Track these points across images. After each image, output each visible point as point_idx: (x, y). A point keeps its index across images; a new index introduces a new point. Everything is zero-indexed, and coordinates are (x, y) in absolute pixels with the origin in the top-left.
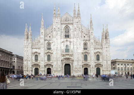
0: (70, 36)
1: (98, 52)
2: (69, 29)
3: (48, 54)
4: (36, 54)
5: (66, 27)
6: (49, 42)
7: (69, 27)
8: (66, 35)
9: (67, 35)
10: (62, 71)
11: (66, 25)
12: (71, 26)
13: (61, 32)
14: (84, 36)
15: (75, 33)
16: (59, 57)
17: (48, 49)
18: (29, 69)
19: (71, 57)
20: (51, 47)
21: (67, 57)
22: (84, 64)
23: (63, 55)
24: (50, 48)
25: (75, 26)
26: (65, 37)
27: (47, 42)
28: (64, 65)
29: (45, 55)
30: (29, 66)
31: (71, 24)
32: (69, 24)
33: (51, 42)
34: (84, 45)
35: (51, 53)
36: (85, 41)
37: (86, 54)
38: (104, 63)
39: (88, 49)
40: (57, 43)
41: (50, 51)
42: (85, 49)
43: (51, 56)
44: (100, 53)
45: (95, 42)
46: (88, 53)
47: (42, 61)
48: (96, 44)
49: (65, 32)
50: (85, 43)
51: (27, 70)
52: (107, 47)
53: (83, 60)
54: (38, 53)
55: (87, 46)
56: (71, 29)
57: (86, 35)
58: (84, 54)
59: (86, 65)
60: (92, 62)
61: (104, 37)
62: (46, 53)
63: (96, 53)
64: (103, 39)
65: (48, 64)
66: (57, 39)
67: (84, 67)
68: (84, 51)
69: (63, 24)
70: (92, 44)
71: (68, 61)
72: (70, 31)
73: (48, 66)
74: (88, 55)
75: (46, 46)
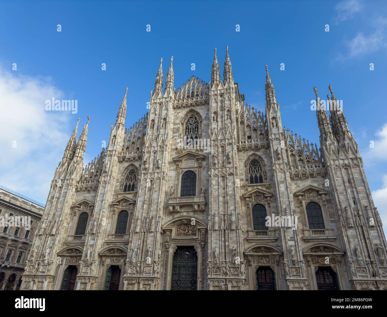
1: (310, 190)
2: (198, 118)
3: (121, 208)
4: (83, 209)
5: (189, 116)
6: (132, 165)
7: (198, 113)
8: (189, 137)
9: (192, 137)
11: (187, 110)
12: (202, 111)
13: (174, 131)
14: (249, 134)
15: (214, 125)
17: (125, 190)
20: (136, 183)
21: (185, 214)
22: (253, 245)
23: (171, 208)
24: (134, 185)
25: (215, 105)
27: (126, 164)
28: (171, 251)
29: (111, 213)
30: (45, 257)
31: (204, 105)
32: (198, 105)
33: (137, 164)
34: (248, 167)
35: (130, 204)
36: (251, 153)
37: (262, 203)
38: (349, 242)
39: (266, 179)
40: (154, 165)
41: (130, 196)
42: (256, 182)
43: (129, 214)
44: (320, 195)
45: (291, 151)
46: (266, 197)
47: (93, 234)
48: (298, 158)
49: (186, 129)
50: (251, 158)
51: (35, 276)
52: (347, 167)
53: (250, 229)
54: (90, 207)
55: (263, 170)
56: (203, 117)
57: (255, 130)
58: (251, 202)
59: (262, 251)
60: (289, 238)
61: (324, 129)
62: (114, 205)
63: (302, 196)
64: (324, 135)
65: (113, 249)
66: (155, 153)
67: (254, 265)
68: (250, 189)
69: (180, 108)
70: (279, 159)
71: (190, 232)
72: (201, 126)
73: (112, 256)
74: (269, 204)
75: (120, 180)
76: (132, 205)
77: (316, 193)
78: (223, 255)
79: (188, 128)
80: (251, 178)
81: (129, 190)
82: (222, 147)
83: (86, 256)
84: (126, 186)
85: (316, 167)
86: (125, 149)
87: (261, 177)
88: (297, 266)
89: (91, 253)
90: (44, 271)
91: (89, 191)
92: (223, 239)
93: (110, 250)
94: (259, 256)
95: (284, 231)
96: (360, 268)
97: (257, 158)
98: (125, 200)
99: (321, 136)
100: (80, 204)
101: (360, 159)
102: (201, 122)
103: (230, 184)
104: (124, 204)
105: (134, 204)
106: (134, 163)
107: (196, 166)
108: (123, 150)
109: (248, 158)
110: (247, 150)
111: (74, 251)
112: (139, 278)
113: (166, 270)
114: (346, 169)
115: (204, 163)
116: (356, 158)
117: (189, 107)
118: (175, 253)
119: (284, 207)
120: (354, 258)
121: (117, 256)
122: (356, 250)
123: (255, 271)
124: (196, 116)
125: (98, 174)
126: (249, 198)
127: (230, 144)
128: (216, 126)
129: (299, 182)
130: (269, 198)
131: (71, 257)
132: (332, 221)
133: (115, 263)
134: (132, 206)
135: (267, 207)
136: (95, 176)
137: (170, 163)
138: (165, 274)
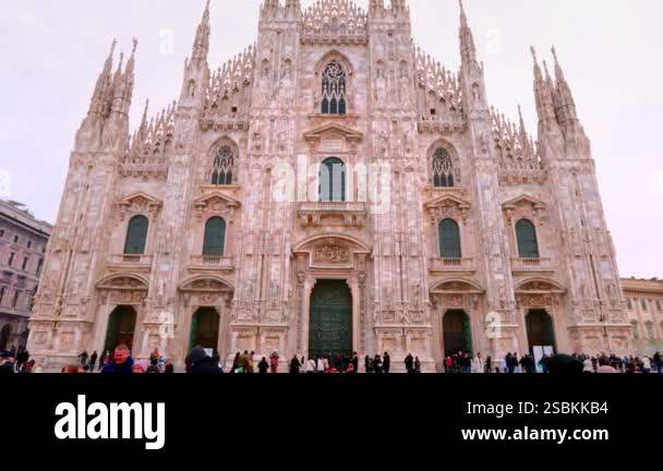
0: (352, 107)
1: (523, 201)
2: (345, 68)
3: (210, 212)
4: (136, 209)
5: (329, 61)
6: (225, 137)
7: (344, 58)
8: (329, 99)
9: (334, 100)
10: (292, 334)
11: (326, 49)
12: (354, 56)
13: (303, 85)
14: (432, 106)
15: (380, 84)
16: (279, 232)
17: (214, 182)
18: (67, 310)
19: (353, 234)
20: (234, 170)
21: (328, 229)
22: (441, 279)
23: (305, 218)
24: (230, 174)
25: (380, 48)
26: (319, 110)
27: (214, 136)
28: (308, 286)
29: (193, 220)
30: (72, 290)
31: (357, 45)
32: (347, 45)
33: (236, 137)
34: (431, 159)
35: (229, 206)
36: (437, 137)
37: (453, 217)
38: (574, 276)
39: (459, 181)
40: (271, 141)
41: (226, 193)
42: (444, 185)
43: (227, 223)
44: (536, 209)
45: (497, 140)
46: (461, 209)
47: (167, 254)
48: (505, 153)
49: (323, 84)
50: (436, 146)
51: (56, 322)
52: (574, 172)
53: (435, 256)
54: (152, 206)
55: (454, 167)
56: (356, 67)
57: (442, 100)
58: (437, 215)
59: (453, 288)
60: (495, 269)
61: (546, 111)
62: (197, 206)
63: (512, 209)
64: (545, 122)
65: (201, 281)
66: (272, 121)
67: (442, 308)
68: (436, 196)
69: (312, 44)
70: (484, 151)
71: (339, 258)
72: (351, 83)
73: (203, 292)
74: (464, 219)
75: (204, 163)
76: (232, 209)
77: (530, 206)
78: (399, 293)
79: (327, 84)
80: (436, 178)
81: (221, 182)
82: (395, 122)
83: (157, 290)
84: (215, 175)
85: (531, 167)
86: (210, 107)
87: (450, 177)
88: (506, 308)
89: (164, 285)
90: (74, 313)
91: (145, 177)
92: (398, 270)
93: (196, 283)
94: (448, 295)
95: (490, 260)
96: (587, 311)
97: (445, 146)
98: (219, 199)
99: (541, 122)
100: (131, 201)
101: (593, 162)
102: (351, 74)
103: (408, 185)
104: (217, 206)
105: (238, 206)
106: (229, 135)
107: (344, 150)
108: (205, 108)
109: (432, 146)
110: (431, 132)
111: (126, 281)
112: (258, 328)
113: (300, 314)
114: (574, 174)
115: (360, 147)
116: (587, 160)
117: (330, 45)
118: (313, 290)
119: (490, 224)
120: (580, 298)
121: (211, 292)
122: (583, 287)
123: (441, 315)
124: (342, 64)
125: (161, 148)
126: (435, 208)
127: (407, 119)
128: (383, 86)
129: (507, 188)
130: (464, 211)
131: (122, 291)
132: (549, 248)
133: (208, 303)
134: (232, 211)
135: (460, 224)
136: (155, 152)
137: (297, 141)
138: (299, 322)
